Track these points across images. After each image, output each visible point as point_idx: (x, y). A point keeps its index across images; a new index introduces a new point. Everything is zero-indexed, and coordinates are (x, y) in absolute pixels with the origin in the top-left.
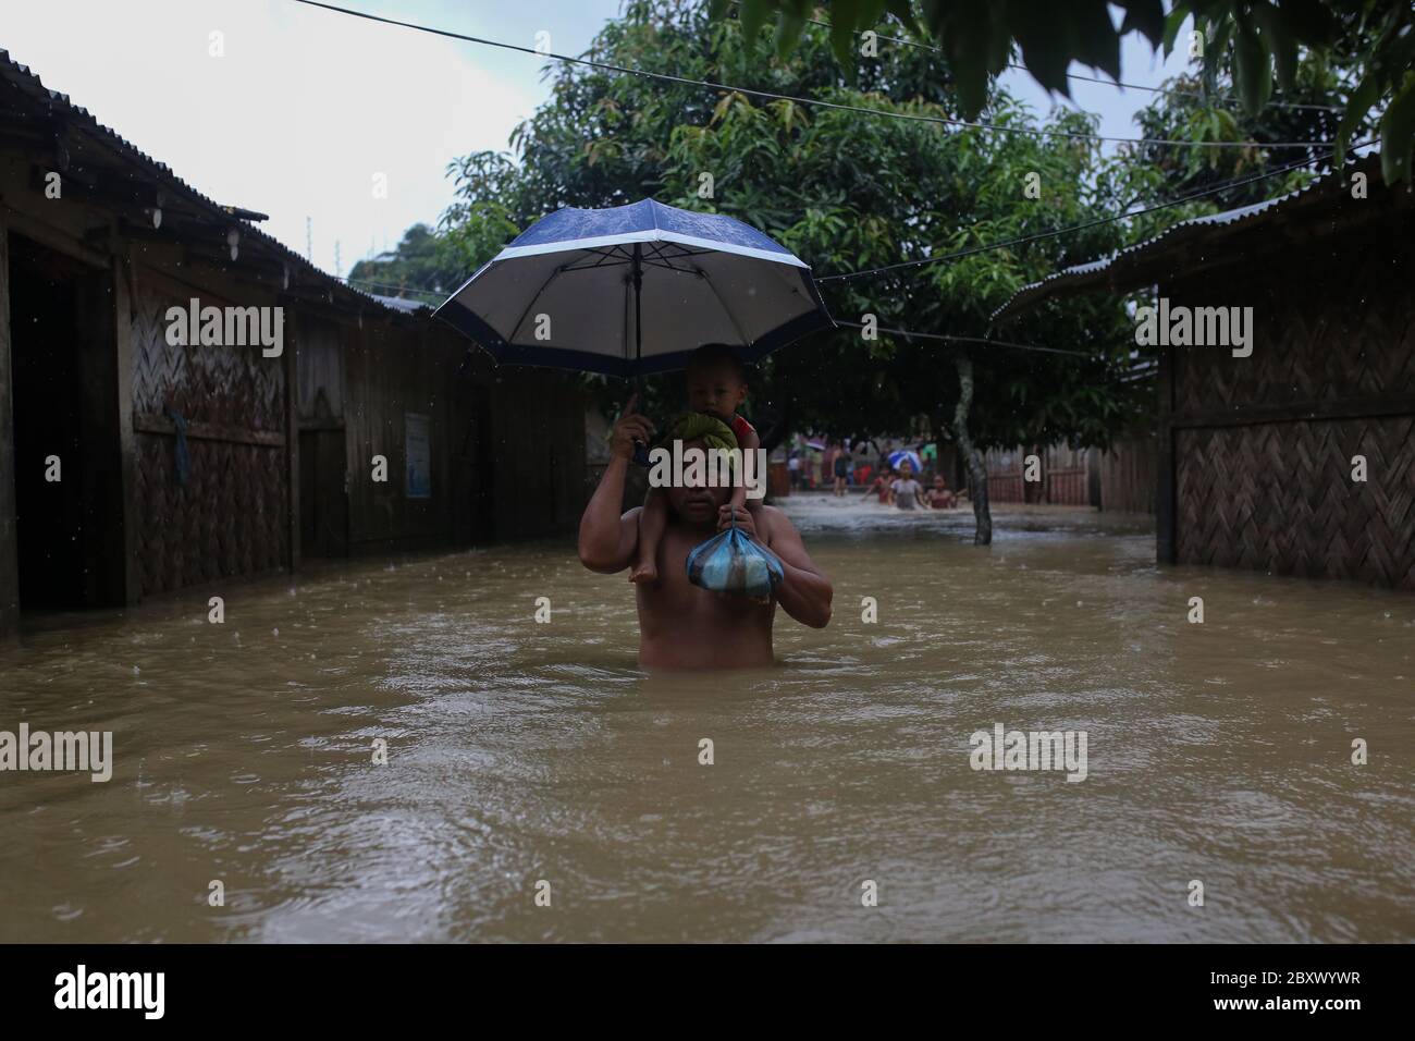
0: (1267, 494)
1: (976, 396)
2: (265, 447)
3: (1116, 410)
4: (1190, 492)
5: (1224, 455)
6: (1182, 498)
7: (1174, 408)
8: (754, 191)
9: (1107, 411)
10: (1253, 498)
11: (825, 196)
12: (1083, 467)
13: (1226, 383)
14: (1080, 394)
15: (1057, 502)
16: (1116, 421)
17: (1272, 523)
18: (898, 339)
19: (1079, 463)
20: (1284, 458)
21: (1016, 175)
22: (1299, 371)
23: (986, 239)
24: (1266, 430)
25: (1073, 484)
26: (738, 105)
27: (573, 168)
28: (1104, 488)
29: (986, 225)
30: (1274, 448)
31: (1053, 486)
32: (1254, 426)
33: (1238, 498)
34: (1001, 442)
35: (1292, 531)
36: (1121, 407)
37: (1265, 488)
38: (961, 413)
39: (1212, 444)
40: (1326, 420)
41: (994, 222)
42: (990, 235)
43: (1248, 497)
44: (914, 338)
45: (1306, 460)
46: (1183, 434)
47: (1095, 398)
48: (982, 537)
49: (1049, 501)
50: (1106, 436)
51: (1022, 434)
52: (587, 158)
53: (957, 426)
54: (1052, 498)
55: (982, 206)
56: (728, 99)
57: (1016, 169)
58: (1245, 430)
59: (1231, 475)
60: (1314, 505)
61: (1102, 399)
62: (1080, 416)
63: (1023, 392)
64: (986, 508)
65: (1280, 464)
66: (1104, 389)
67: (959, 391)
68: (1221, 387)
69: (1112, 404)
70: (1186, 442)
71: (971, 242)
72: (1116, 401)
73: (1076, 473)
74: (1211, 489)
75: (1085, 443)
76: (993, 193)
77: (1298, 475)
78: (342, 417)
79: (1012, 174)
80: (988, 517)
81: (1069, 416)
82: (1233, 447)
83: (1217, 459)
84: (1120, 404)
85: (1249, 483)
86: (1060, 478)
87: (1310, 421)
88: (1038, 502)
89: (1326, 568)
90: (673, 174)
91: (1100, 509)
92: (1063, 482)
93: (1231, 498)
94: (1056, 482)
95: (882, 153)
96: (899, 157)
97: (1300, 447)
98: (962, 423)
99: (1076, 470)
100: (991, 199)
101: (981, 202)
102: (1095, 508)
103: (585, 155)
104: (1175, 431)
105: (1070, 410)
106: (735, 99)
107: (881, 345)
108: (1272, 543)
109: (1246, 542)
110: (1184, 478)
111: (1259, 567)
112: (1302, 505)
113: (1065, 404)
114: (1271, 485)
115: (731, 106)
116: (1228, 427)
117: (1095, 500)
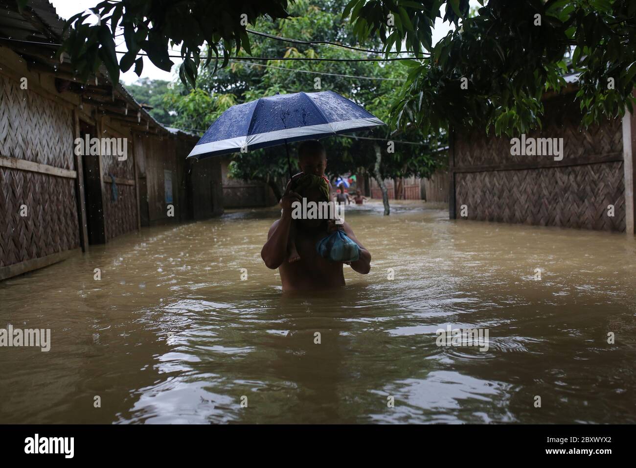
0: (485, 195)
1: (382, 159)
2: (130, 186)
3: (433, 164)
4: (460, 195)
5: (471, 182)
6: (457, 196)
7: (454, 166)
8: (300, 85)
9: (430, 165)
10: (481, 196)
11: (326, 86)
12: (418, 184)
13: (472, 157)
14: (420, 158)
15: (408, 199)
16: (433, 168)
17: (486, 205)
18: (353, 139)
19: (417, 183)
20: (490, 183)
21: (396, 77)
22: (494, 154)
23: (385, 101)
24: (484, 174)
25: (414, 191)
26: (294, 52)
27: (226, 73)
28: (428, 193)
29: (385, 96)
30: (487, 180)
31: (406, 192)
32: (481, 172)
33: (476, 196)
34: (390, 176)
35: (493, 207)
36: (434, 163)
37: (484, 193)
38: (377, 167)
39: (467, 178)
40: (502, 171)
41: (388, 95)
42: (387, 100)
43: (479, 196)
44: (359, 139)
45: (497, 184)
46: (458, 175)
47: (425, 159)
48: (386, 212)
49: (405, 199)
50: (429, 173)
51: (399, 174)
52: (232, 70)
53: (376, 171)
54: (406, 197)
55: (383, 88)
56: (290, 50)
57: (396, 74)
58: (478, 174)
59: (473, 189)
60: (499, 198)
61: (428, 159)
62: (420, 166)
63: (399, 157)
64: (387, 202)
65: (488, 185)
66: (428, 156)
67: (376, 158)
68: (470, 159)
69: (431, 162)
70: (459, 177)
71: (380, 102)
72: (433, 161)
73: (415, 187)
74: (467, 194)
75: (422, 176)
76: (387, 83)
77: (495, 189)
78: (145, 173)
79: (394, 76)
80: (388, 205)
81: (415, 166)
82: (474, 179)
83: (469, 183)
84: (435, 161)
85: (479, 191)
86: (409, 189)
87: (498, 171)
88: (400, 199)
89: (503, 219)
90: (267, 77)
91: (426, 201)
92: (410, 190)
93: (473, 196)
94: (408, 190)
95: (346, 69)
96: (353, 70)
97: (495, 179)
98: (377, 170)
99: (415, 186)
100: (386, 86)
101: (383, 87)
102: (424, 201)
103: (231, 68)
104: (455, 174)
105: (416, 164)
106: (293, 50)
107: (347, 141)
108: (487, 211)
109: (478, 211)
110: (458, 190)
111: (483, 219)
112: (496, 198)
113: (415, 162)
114: (486, 192)
115: (291, 53)
116: (472, 173)
117: (424, 197)
